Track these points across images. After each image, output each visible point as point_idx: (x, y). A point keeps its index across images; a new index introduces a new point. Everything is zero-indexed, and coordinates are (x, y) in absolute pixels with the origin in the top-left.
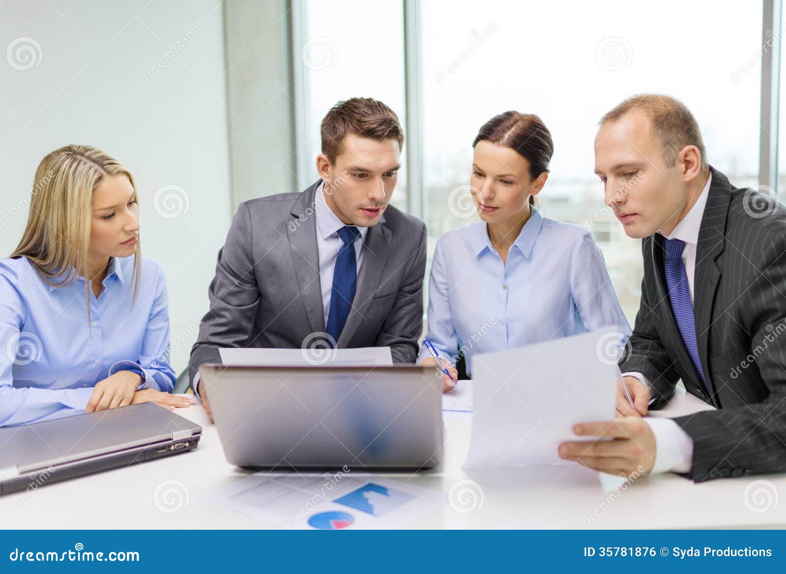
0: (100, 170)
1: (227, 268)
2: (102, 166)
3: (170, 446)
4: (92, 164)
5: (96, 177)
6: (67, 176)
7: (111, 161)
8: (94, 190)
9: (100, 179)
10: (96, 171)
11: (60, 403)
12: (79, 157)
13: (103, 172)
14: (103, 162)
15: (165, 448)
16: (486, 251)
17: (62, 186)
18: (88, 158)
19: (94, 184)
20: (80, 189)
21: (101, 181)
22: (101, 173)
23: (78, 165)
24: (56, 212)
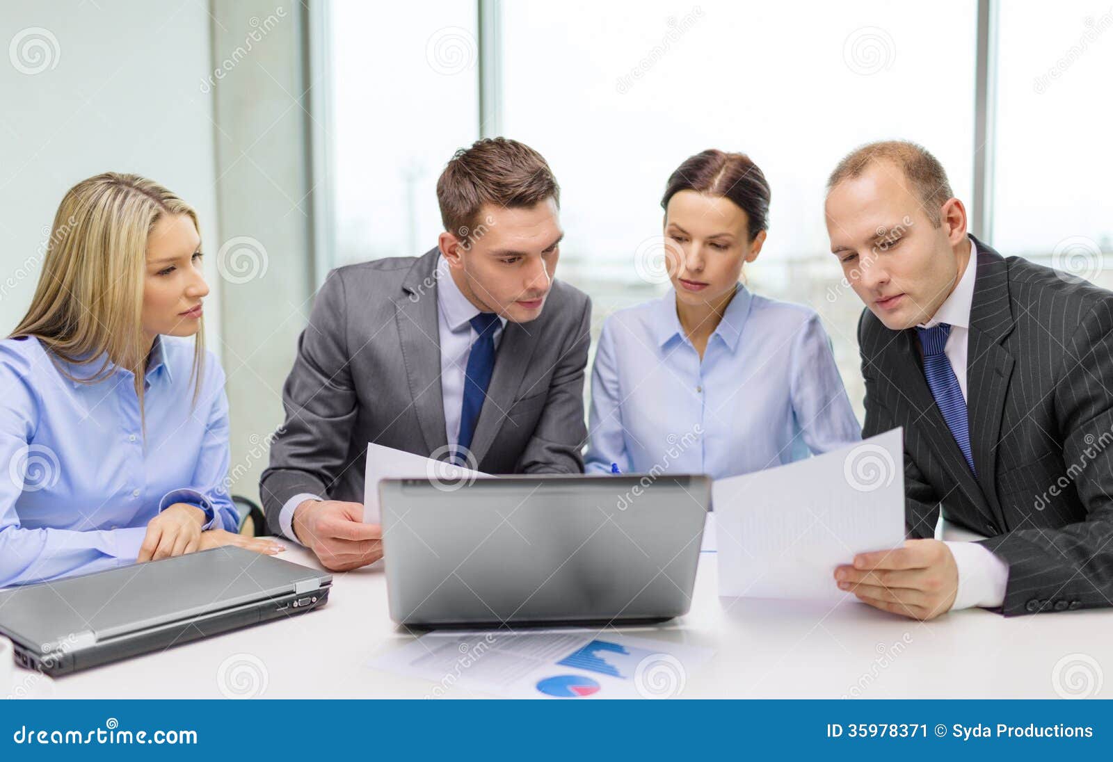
0: (157, 205)
1: (309, 359)
2: (159, 200)
3: (291, 601)
4: (145, 197)
5: (153, 214)
6: (110, 213)
7: (169, 195)
8: (149, 233)
9: (157, 217)
10: (151, 207)
11: (96, 550)
12: (125, 188)
13: (161, 208)
14: (158, 195)
15: (286, 605)
16: (676, 339)
17: (102, 226)
18: (139, 189)
19: (150, 224)
20: (129, 233)
21: (160, 221)
22: (158, 210)
23: (125, 198)
24: (92, 264)
